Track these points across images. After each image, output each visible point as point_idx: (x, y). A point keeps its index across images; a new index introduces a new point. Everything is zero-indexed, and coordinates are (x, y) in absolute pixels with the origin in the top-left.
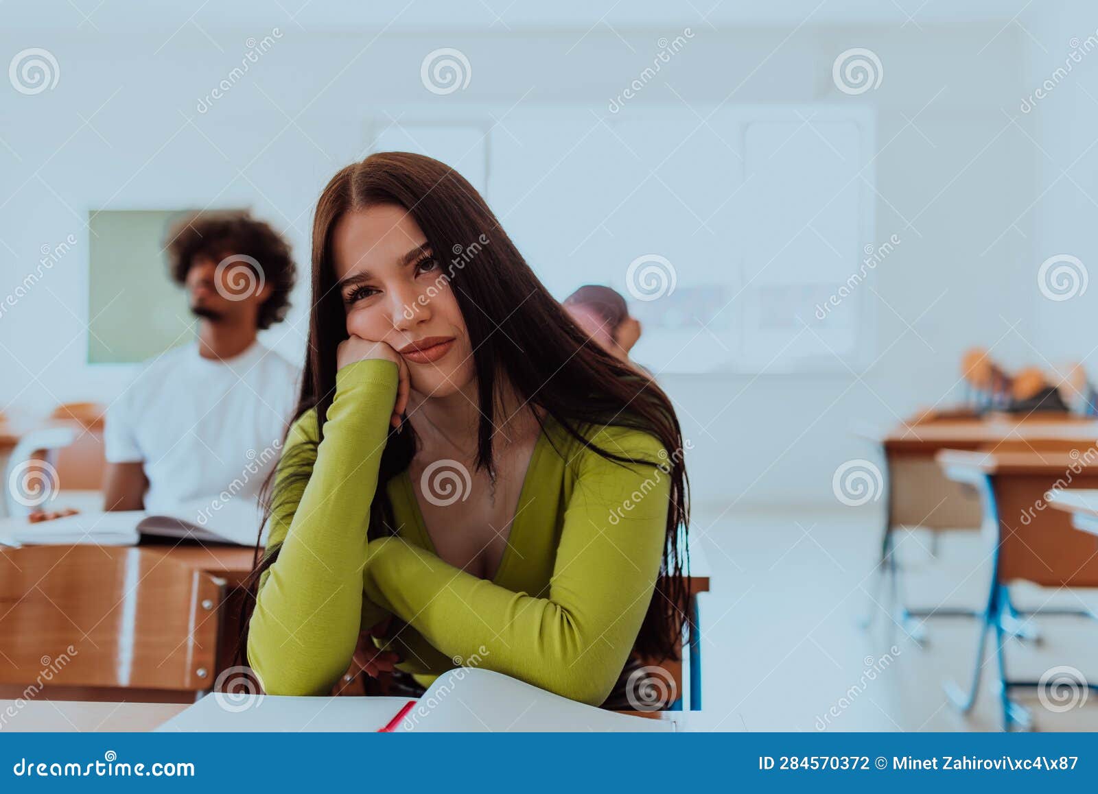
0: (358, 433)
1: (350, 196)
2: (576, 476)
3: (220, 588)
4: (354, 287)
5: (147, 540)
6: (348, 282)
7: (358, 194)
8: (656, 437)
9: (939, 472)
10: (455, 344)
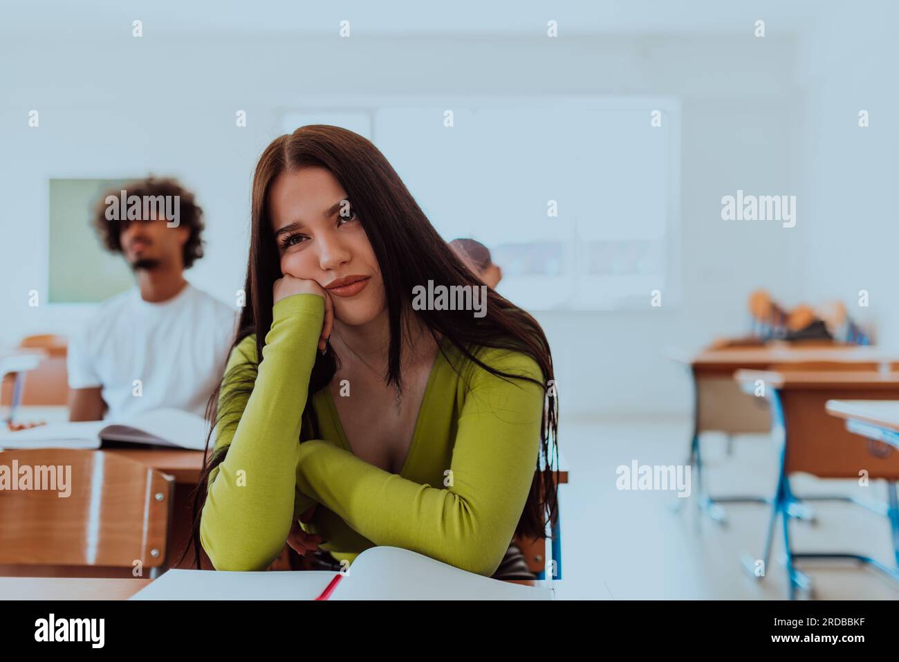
0: (292, 354)
1: (284, 161)
2: (467, 389)
3: (169, 483)
4: (288, 234)
5: (107, 445)
6: (283, 231)
7: (291, 159)
8: (532, 357)
9: (737, 388)
10: (371, 281)
